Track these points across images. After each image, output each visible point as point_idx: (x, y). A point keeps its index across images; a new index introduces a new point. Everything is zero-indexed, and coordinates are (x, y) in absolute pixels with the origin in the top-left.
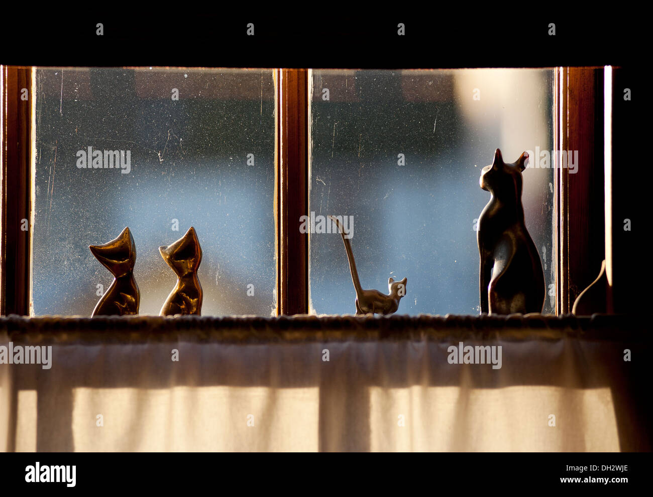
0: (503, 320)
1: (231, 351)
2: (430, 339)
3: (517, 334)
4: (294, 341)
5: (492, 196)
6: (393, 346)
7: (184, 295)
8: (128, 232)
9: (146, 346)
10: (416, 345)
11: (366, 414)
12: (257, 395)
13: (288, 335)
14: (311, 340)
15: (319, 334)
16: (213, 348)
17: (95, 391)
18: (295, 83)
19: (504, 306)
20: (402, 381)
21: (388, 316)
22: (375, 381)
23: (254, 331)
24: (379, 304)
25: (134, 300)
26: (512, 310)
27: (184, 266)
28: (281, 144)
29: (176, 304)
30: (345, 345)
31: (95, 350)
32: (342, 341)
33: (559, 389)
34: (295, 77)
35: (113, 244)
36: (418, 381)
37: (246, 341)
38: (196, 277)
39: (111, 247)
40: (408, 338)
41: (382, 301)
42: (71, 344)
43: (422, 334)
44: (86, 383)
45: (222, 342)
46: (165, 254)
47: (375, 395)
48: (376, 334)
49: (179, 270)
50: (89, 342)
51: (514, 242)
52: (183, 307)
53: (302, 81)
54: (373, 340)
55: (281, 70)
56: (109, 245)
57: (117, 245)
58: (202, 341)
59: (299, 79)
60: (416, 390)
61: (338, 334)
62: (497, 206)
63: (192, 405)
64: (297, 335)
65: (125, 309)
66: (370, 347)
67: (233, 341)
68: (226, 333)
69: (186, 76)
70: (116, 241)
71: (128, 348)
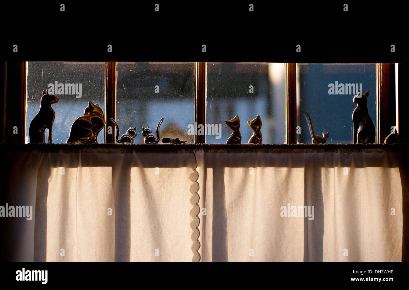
0: (365, 145)
1: (275, 155)
2: (341, 152)
3: (370, 150)
4: (297, 152)
5: (358, 105)
6: (329, 154)
7: (256, 137)
8: (237, 116)
9: (248, 154)
10: (336, 153)
11: (320, 176)
12: (284, 170)
13: (294, 150)
14: (302, 152)
15: (305, 150)
16: (270, 154)
17: (231, 168)
18: (293, 67)
19: (362, 141)
20: (332, 166)
21: (324, 144)
22: (323, 166)
23: (283, 149)
24: (320, 140)
25: (240, 139)
26: (365, 142)
27: (256, 127)
28: (288, 88)
29: (253, 140)
30: (313, 153)
31: (231, 155)
32: (312, 152)
33: (382, 168)
34: (293, 66)
35: (233, 120)
36: (337, 166)
37: (281, 152)
38: (260, 131)
39: (232, 121)
40: (334, 151)
41: (321, 139)
42: (223, 153)
43: (338, 150)
44: (228, 166)
45: (272, 152)
46: (249, 124)
47: (323, 170)
48: (323, 150)
49: (254, 129)
50: (229, 152)
51: (365, 120)
52: (256, 141)
53: (295, 67)
54: (322, 152)
55: (288, 63)
56: (231, 121)
57: (234, 121)
58: (266, 152)
59: (294, 66)
60: (336, 168)
61: (311, 150)
62: (359, 108)
63: (263, 173)
64: (297, 150)
65: (237, 142)
66: (321, 154)
67: (277, 152)
68: (274, 150)
69: (256, 65)
70: (234, 119)
71: (242, 154)
